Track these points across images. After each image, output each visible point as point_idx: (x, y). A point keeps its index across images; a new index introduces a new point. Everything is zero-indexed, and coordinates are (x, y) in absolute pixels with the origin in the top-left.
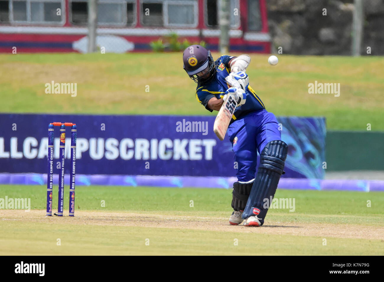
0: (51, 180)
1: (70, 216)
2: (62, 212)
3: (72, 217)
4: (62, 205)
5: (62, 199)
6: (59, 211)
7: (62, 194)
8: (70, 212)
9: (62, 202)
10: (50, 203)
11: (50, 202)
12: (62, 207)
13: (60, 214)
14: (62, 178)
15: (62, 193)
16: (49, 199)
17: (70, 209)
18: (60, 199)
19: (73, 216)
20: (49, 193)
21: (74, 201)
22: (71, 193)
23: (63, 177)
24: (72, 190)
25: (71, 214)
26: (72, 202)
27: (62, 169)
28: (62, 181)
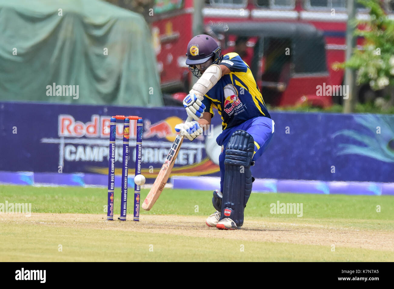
0: (112, 181)
1: (135, 220)
2: (125, 216)
3: (137, 222)
4: (125, 208)
5: (125, 202)
6: (122, 215)
7: (125, 196)
8: (135, 216)
9: (125, 206)
10: (111, 206)
11: (111, 204)
12: (125, 211)
13: (122, 218)
14: (125, 178)
15: (125, 194)
16: (110, 201)
17: (135, 213)
18: (123, 202)
19: (138, 220)
20: (110, 195)
21: (139, 204)
22: (136, 195)
23: (127, 177)
24: (136, 192)
25: (136, 219)
26: (137, 205)
27: (126, 168)
28: (126, 182)
